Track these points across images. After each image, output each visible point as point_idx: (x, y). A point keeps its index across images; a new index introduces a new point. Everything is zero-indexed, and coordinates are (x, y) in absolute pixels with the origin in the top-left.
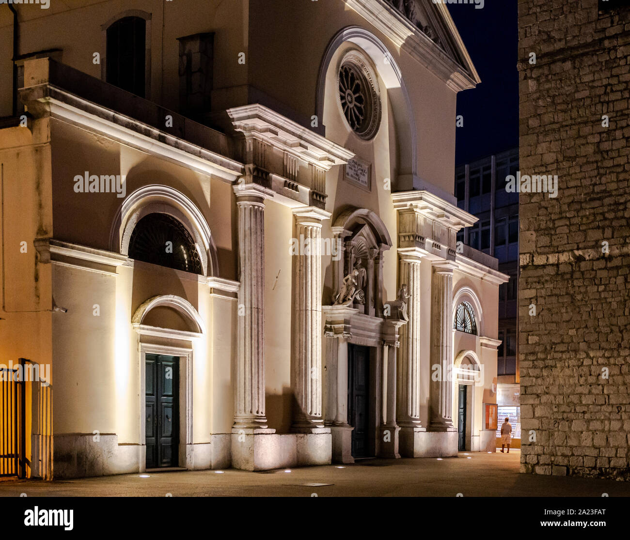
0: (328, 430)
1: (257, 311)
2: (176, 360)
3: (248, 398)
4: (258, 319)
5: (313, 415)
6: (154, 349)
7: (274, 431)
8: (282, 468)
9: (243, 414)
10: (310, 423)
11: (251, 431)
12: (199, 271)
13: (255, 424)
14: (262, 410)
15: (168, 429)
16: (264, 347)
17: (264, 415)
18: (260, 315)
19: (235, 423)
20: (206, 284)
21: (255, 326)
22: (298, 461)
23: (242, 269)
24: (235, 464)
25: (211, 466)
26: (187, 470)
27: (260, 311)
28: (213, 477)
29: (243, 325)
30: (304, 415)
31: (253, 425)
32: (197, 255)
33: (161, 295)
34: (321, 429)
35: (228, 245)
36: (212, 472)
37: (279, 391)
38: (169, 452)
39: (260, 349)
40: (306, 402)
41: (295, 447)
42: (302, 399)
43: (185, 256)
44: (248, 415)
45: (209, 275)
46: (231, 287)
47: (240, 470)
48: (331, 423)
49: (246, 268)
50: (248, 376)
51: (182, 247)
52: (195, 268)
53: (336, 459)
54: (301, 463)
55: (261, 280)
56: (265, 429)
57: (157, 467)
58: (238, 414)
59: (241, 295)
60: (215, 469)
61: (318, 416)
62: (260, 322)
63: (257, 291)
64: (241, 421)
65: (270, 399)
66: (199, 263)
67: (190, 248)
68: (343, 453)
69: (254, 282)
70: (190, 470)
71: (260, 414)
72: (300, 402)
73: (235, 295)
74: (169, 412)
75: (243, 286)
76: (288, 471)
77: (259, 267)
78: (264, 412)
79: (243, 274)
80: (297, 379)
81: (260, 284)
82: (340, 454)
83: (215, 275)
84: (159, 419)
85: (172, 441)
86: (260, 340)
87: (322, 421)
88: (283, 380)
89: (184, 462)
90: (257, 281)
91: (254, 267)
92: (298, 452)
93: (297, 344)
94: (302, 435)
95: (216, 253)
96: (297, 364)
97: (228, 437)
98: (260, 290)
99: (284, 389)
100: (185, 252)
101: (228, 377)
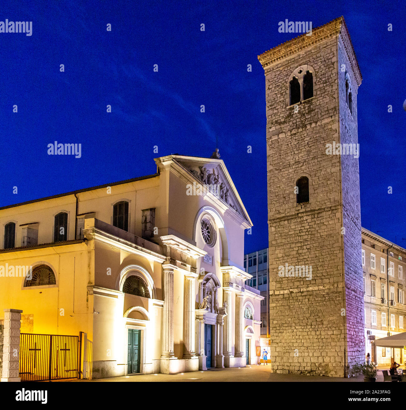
0: (197, 357)
1: (171, 312)
2: (140, 331)
3: (167, 346)
4: (171, 315)
5: (192, 351)
6: (132, 327)
7: (177, 358)
8: (180, 372)
9: (165, 352)
10: (190, 355)
11: (168, 358)
12: (149, 297)
13: (170, 356)
14: (173, 350)
15: (136, 358)
16: (173, 325)
17: (173, 352)
18: (172, 314)
19: (162, 355)
20: (152, 302)
21: (170, 318)
22: (186, 370)
23: (165, 296)
24: (161, 371)
25: (152, 372)
26: (143, 374)
27: (172, 312)
28: (154, 377)
29: (165, 317)
30: (188, 352)
31: (169, 356)
32: (148, 291)
33: (134, 306)
34: (195, 357)
35: (160, 287)
36: (153, 375)
37: (179, 342)
38: (136, 367)
39: (172, 327)
40: (189, 347)
41: (185, 365)
42: (187, 346)
43: (144, 291)
44: (167, 352)
45: (153, 298)
46: (161, 302)
47: (164, 374)
48: (198, 355)
49: (167, 296)
50: (167, 337)
51: (142, 288)
52: (147, 296)
53: (200, 369)
54: (187, 370)
55: (172, 300)
56: (173, 358)
57: (132, 373)
58: (163, 352)
59: (165, 306)
60: (154, 374)
61: (193, 352)
62: (172, 316)
63: (171, 305)
64: (164, 354)
65: (175, 345)
66: (149, 294)
67: (146, 288)
68: (203, 366)
69: (170, 301)
70: (144, 374)
71: (172, 352)
72: (186, 347)
73: (162, 306)
74: (137, 351)
75: (165, 302)
76: (182, 374)
77: (172, 296)
78: (173, 351)
79: (165, 298)
80: (186, 338)
81: (172, 302)
82: (202, 367)
83: (155, 298)
84: (133, 354)
85: (138, 363)
86: (172, 323)
87: (195, 354)
88: (180, 338)
89: (142, 371)
90: (171, 300)
91: (170, 296)
92: (186, 366)
93: (186, 325)
94: (187, 359)
95: (156, 290)
96: (185, 332)
97: (159, 361)
98: (172, 304)
99: (181, 342)
100: (143, 290)
101: (159, 338)
